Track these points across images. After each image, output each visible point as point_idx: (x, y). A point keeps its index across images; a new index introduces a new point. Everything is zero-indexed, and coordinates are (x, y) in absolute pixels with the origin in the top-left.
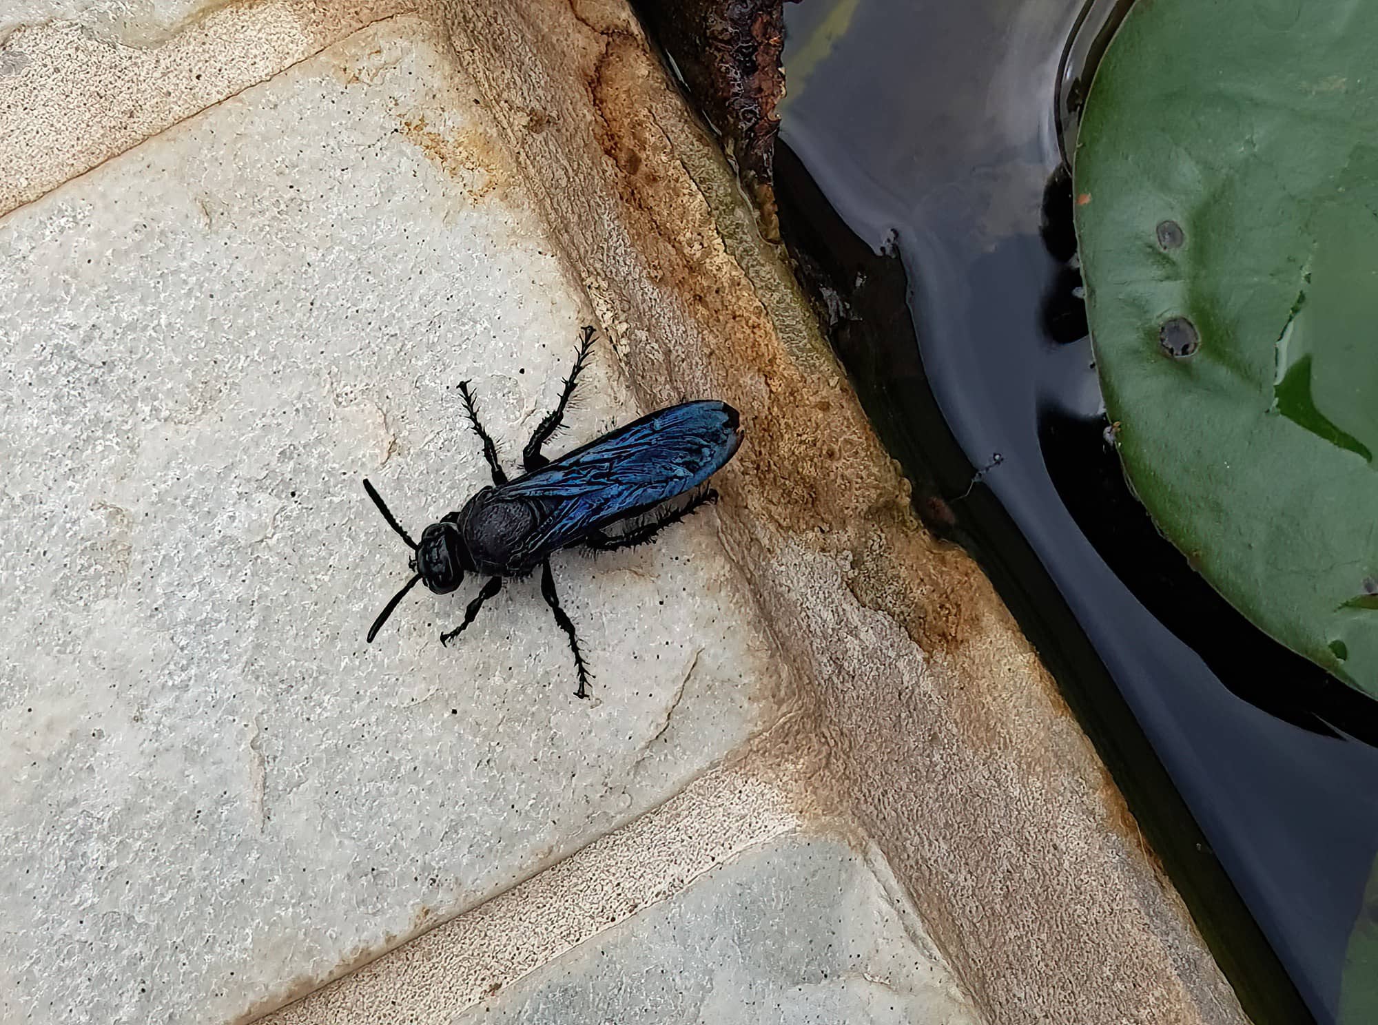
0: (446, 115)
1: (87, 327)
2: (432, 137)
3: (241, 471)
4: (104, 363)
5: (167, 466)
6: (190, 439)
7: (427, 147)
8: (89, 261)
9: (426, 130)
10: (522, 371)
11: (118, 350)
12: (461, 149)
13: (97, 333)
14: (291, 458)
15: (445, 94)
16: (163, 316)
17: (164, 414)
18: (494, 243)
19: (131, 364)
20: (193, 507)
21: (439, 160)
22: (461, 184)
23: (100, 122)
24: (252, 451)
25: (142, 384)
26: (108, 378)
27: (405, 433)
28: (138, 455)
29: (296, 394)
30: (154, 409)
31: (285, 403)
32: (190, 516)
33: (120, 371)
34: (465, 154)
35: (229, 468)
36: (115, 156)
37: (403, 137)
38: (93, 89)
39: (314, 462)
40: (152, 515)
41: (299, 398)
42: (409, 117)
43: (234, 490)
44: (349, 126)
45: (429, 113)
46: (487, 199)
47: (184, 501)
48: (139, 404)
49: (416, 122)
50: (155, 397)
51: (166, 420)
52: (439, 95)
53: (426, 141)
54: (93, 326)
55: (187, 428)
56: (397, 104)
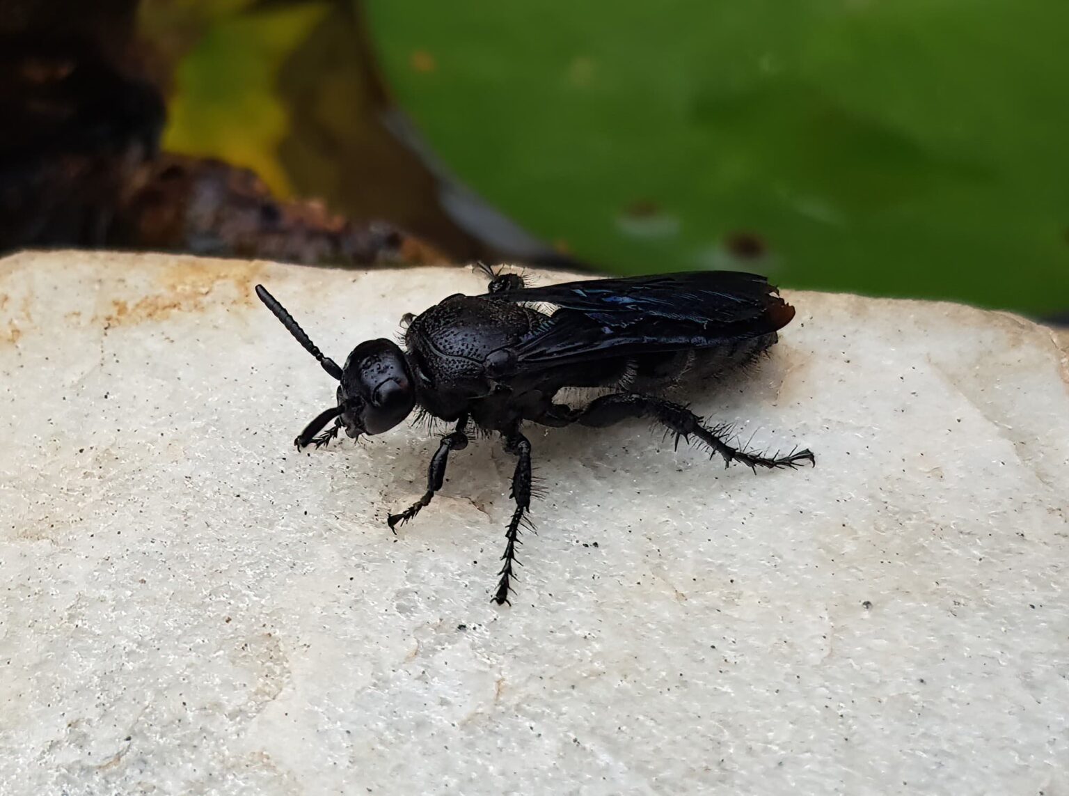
1: (65, 733)
2: (144, 305)
4: (128, 739)
9: (130, 306)
13: (84, 728)
15: (106, 270)
21: (175, 311)
37: (119, 329)
39: (437, 583)
41: (345, 557)
42: (104, 313)
45: (115, 296)
48: (213, 729)
49: (113, 310)
50: (218, 706)
51: (258, 711)
52: (103, 276)
53: (144, 313)
54: (70, 725)
55: (287, 690)
56: (78, 314)
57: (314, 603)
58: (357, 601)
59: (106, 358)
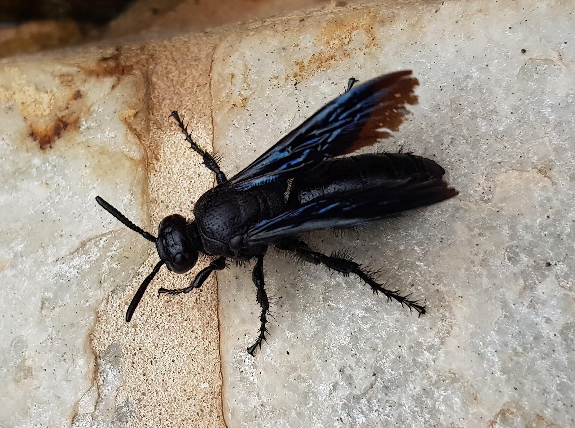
0: (302, 45)
1: (339, 377)
2: (313, 61)
3: (511, 296)
4: (374, 375)
5: (481, 356)
6: (467, 328)
7: (319, 67)
8: (288, 353)
9: (306, 63)
10: (524, 51)
11: (368, 358)
12: (331, 43)
13: (348, 371)
14: (517, 254)
15: (286, 40)
16: (357, 312)
17: (437, 341)
18: (413, 42)
19: (384, 354)
20: (525, 349)
21: (332, 62)
22: (358, 52)
23: (188, 309)
24: (497, 282)
25: (405, 352)
26: (387, 376)
27: (535, 158)
28: (462, 377)
29: (466, 230)
30: (429, 349)
31: (470, 242)
32: (531, 355)
33: (386, 365)
34: (337, 42)
35: (505, 305)
36: (218, 305)
37: (303, 82)
38: (161, 305)
39: (528, 237)
40: (518, 385)
41: (471, 230)
42: (291, 72)
43: (524, 310)
44: (277, 119)
45: (294, 57)
46: (378, 36)
47: (517, 354)
48: (419, 360)
49: (297, 69)
50: (419, 344)
51: (442, 343)
52: (285, 45)
53: (314, 66)
54: (340, 371)
55: (456, 328)
56: (277, 77)
57: (460, 267)
58: (484, 260)
59: (300, 105)
